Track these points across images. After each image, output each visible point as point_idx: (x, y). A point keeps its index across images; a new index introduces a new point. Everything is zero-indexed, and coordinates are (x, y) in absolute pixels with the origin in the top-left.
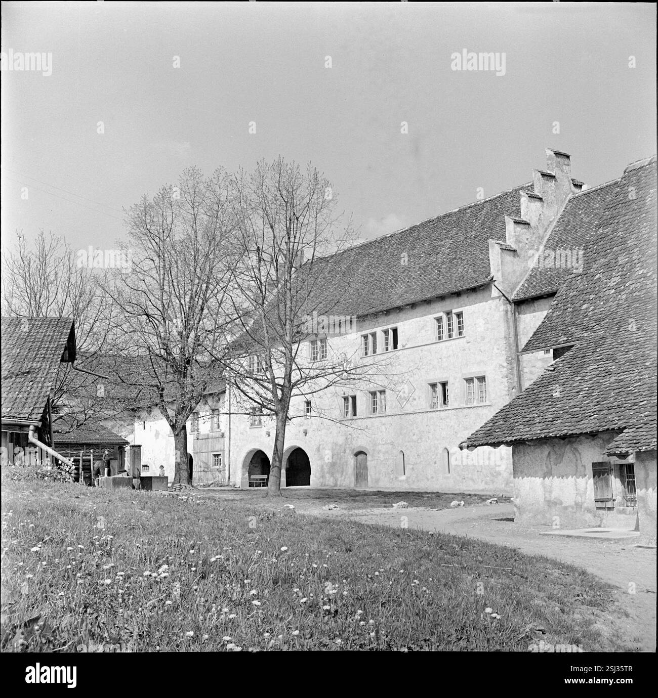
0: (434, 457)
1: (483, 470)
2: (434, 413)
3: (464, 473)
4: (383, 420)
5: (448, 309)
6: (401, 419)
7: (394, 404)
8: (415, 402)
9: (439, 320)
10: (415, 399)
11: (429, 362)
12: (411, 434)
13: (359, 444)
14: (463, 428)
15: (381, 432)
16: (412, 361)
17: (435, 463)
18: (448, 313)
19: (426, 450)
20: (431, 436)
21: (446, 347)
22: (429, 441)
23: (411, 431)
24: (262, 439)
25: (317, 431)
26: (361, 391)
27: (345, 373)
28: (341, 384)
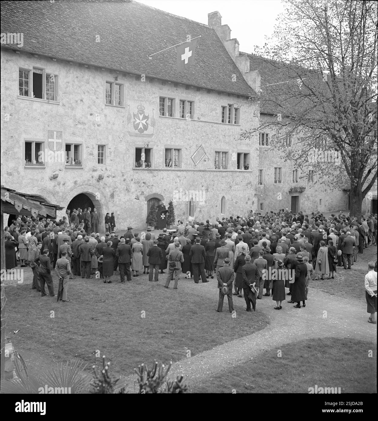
0: (216, 202)
1: (244, 210)
2: (218, 173)
3: (233, 212)
4: (179, 173)
5: (231, 103)
6: (194, 174)
7: (189, 162)
8: (205, 163)
9: (224, 108)
10: (205, 161)
11: (217, 136)
12: (201, 186)
13: (154, 192)
14: (235, 184)
15: (176, 183)
16: (205, 132)
17: (216, 206)
18: (230, 106)
19: (211, 197)
20: (215, 188)
21: (228, 129)
22: (213, 192)
23: (201, 183)
24: (43, 183)
25: (111, 177)
26: (157, 146)
27: (141, 126)
28: (136, 135)
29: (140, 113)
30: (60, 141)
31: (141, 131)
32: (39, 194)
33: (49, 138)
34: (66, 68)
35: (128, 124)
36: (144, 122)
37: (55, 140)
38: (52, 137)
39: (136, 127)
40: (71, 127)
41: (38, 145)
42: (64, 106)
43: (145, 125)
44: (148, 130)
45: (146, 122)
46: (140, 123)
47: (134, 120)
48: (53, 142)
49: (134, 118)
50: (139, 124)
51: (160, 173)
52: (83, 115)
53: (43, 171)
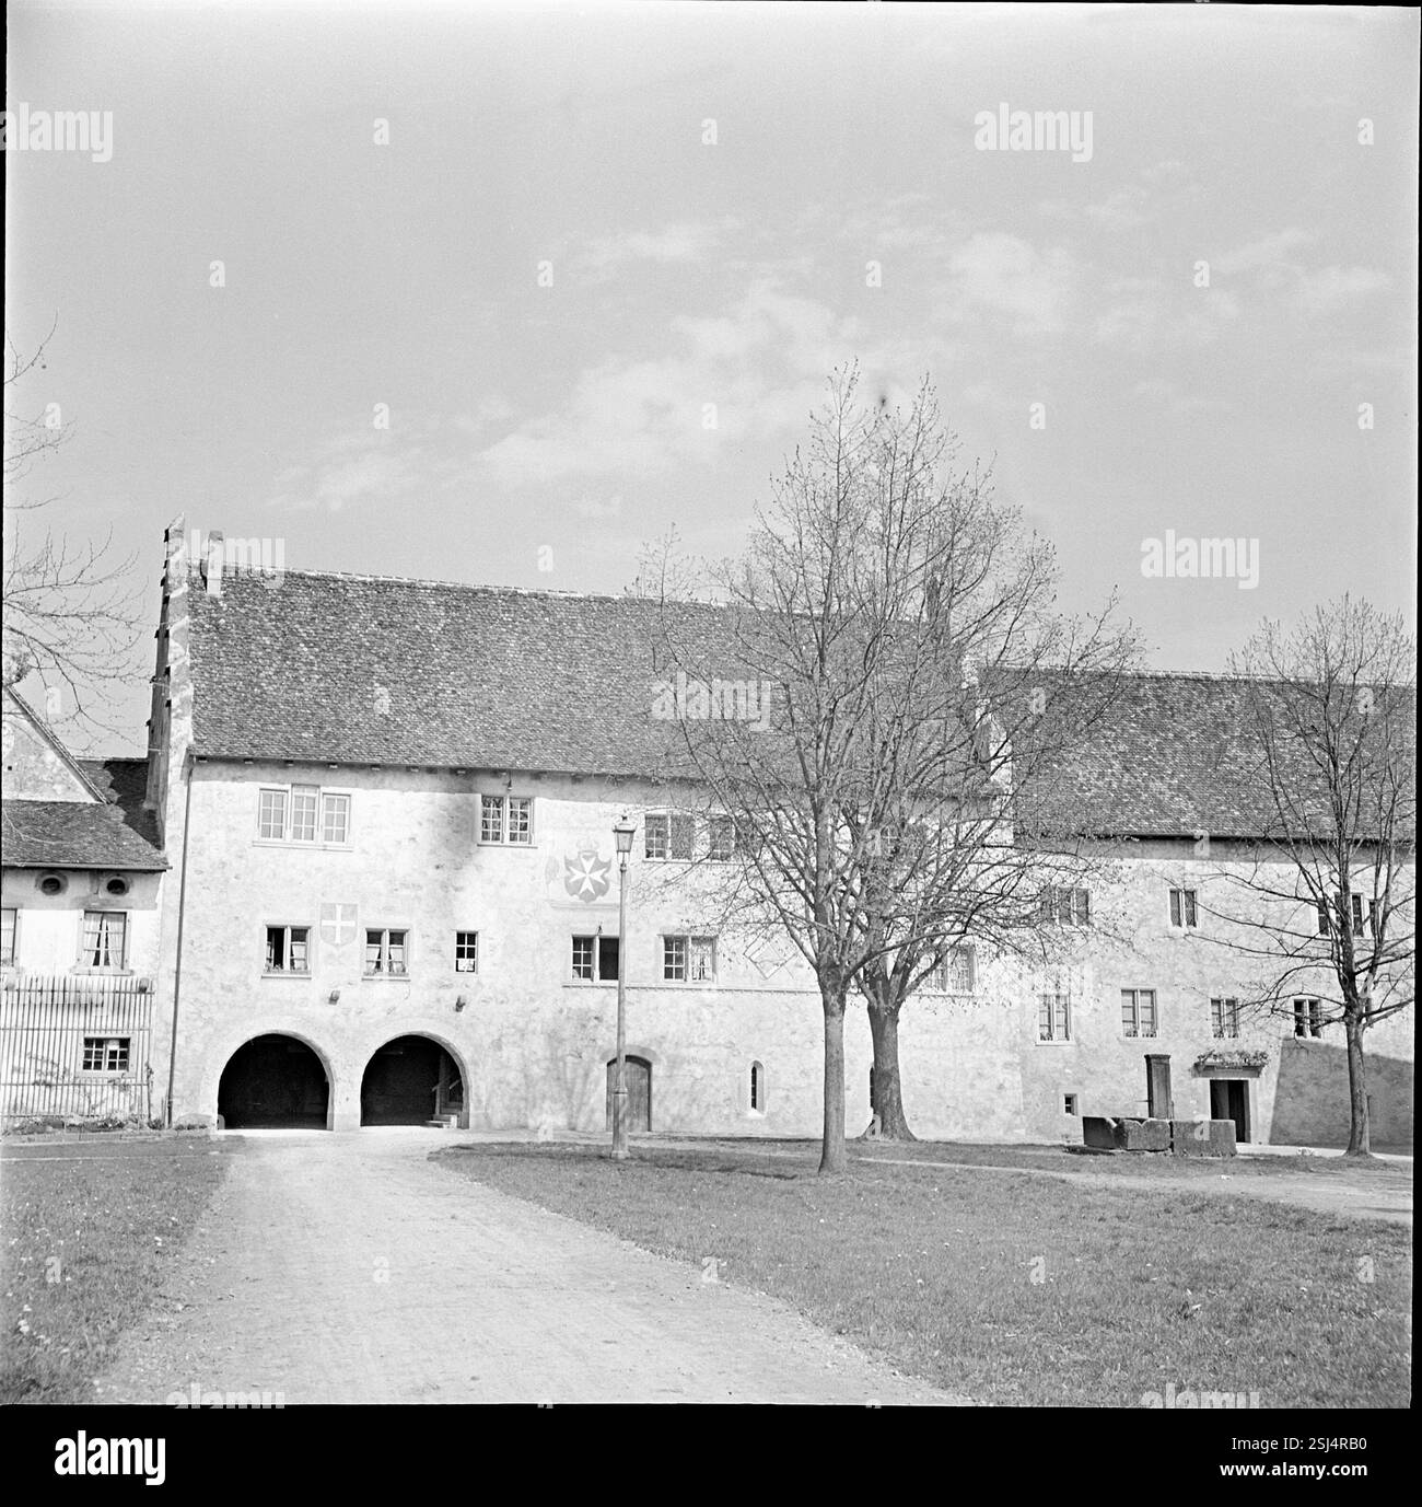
4: (709, 997)
6: (761, 999)
8: (801, 972)
10: (801, 967)
13: (628, 1041)
23: (788, 1024)
24: (307, 1009)
25: (493, 1003)
26: (638, 931)
27: (587, 885)
28: (573, 908)
29: (584, 857)
30: (351, 924)
31: (588, 897)
32: (295, 1031)
33: (322, 918)
34: (373, 779)
35: (548, 883)
36: (597, 876)
37: (339, 923)
38: (332, 916)
39: (573, 888)
40: (380, 895)
41: (300, 934)
42: (367, 853)
43: (600, 883)
44: (608, 893)
45: (602, 877)
46: (584, 878)
47: (568, 873)
48: (334, 928)
49: (569, 870)
50: (580, 883)
51: (645, 995)
52: (414, 870)
53: (306, 983)
